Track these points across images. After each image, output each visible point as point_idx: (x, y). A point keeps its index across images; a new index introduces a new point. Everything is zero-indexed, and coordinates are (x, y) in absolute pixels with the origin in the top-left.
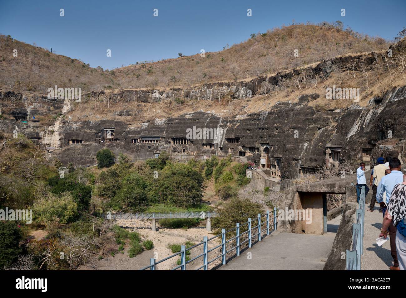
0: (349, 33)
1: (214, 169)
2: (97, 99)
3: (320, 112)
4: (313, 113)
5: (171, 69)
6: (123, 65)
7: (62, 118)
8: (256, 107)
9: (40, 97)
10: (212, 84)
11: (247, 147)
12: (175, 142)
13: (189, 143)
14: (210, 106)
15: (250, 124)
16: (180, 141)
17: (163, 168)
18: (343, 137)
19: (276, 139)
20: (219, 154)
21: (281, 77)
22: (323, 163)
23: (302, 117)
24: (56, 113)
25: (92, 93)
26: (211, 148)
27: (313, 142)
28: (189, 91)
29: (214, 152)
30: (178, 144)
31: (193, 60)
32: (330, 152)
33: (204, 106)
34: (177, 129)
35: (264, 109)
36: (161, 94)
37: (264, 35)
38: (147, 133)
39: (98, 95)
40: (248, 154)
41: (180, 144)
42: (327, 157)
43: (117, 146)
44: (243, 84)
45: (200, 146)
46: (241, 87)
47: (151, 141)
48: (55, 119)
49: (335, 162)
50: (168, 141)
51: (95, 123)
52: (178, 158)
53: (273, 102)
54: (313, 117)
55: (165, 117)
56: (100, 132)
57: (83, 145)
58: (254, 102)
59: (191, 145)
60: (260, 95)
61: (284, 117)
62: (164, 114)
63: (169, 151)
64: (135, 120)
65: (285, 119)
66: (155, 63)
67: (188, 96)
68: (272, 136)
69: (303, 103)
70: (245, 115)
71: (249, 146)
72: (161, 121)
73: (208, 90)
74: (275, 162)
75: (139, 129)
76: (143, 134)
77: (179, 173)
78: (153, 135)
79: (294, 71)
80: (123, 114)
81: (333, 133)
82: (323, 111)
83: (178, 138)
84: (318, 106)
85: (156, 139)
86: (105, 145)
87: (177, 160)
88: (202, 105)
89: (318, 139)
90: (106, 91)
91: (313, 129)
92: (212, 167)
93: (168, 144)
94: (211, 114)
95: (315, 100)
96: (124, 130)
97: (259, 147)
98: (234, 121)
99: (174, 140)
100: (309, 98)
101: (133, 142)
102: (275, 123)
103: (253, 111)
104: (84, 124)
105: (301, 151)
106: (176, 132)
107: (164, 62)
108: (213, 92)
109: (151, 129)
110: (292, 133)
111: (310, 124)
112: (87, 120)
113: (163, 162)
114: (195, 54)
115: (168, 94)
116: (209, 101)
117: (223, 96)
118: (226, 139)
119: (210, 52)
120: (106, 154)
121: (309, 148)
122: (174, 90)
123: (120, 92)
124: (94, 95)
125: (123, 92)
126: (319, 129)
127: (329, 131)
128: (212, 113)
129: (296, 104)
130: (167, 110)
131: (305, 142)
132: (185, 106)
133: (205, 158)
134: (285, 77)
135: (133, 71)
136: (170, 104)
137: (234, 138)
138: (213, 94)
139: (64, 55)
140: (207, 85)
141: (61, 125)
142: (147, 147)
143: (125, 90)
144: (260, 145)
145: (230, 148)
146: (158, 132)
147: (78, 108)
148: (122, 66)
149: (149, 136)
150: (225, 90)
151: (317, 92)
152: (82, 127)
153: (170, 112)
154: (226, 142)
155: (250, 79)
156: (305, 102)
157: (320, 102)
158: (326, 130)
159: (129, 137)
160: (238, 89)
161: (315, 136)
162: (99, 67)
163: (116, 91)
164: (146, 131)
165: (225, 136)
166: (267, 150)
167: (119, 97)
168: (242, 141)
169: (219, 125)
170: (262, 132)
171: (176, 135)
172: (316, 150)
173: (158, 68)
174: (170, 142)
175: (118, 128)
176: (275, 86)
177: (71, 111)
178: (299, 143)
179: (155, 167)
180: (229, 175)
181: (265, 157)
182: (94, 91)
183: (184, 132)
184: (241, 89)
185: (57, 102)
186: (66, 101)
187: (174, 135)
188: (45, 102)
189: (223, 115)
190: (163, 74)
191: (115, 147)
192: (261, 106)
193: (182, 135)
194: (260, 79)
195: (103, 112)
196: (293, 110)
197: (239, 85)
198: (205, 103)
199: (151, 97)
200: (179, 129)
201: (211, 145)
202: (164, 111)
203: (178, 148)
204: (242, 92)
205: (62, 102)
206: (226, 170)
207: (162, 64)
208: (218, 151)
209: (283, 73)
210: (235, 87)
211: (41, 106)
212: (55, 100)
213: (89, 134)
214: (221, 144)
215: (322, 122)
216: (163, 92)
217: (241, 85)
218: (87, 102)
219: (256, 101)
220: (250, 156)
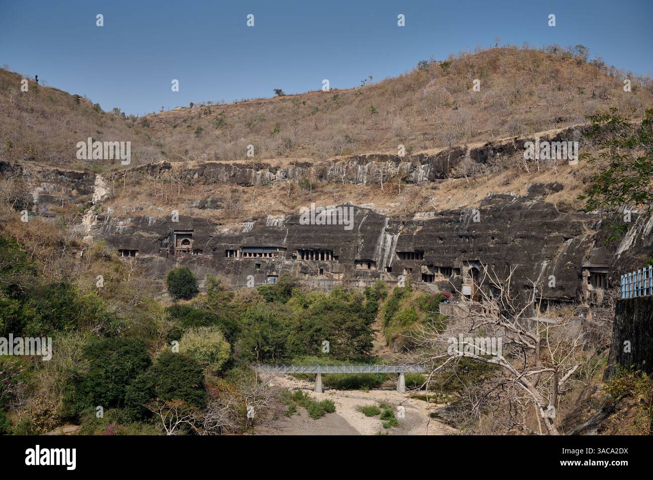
0: (598, 65)
1: (382, 305)
2: (157, 179)
3: (566, 212)
4: (554, 214)
5: (264, 120)
6: (163, 107)
7: (95, 210)
8: (452, 200)
9: (52, 172)
10: (366, 157)
11: (437, 267)
12: (305, 257)
13: (330, 259)
14: (365, 195)
15: (443, 229)
16: (314, 256)
17: (286, 302)
18: (611, 253)
19: (493, 254)
20: (386, 279)
21: (493, 150)
22: (578, 291)
23: (536, 220)
24: (82, 202)
25: (148, 167)
26: (369, 268)
27: (556, 260)
28: (325, 168)
29: (376, 275)
30: (310, 260)
31: (304, 103)
32: (589, 275)
33: (354, 194)
34: (308, 234)
35: (466, 205)
36: (274, 171)
37: (445, 65)
38: (252, 241)
39: (159, 171)
40: (440, 278)
41: (314, 260)
42: (584, 282)
43: (199, 261)
44: (424, 160)
45: (352, 264)
46: (420, 164)
47: (261, 255)
48: (83, 212)
49: (596, 289)
50: (292, 255)
51: (157, 221)
52: (311, 284)
53: (482, 193)
54: (555, 220)
55: (284, 213)
56: (167, 238)
57: (138, 259)
58: (445, 191)
59: (334, 262)
60: (454, 180)
61: (504, 218)
62: (281, 208)
63: (294, 272)
64: (228, 216)
65: (507, 223)
66: (228, 106)
67: (322, 177)
68: (484, 249)
69: (536, 197)
70: (432, 213)
71: (442, 265)
72: (277, 220)
73: (359, 168)
74: (491, 292)
75: (237, 233)
76: (246, 242)
77: (338, 307)
78: (264, 244)
79: (516, 141)
80: (206, 205)
81: (589, 247)
82: (571, 212)
83: (311, 250)
84: (563, 203)
85: (268, 251)
86: (178, 259)
87: (311, 288)
88: (351, 193)
89: (565, 255)
90: (172, 164)
91: (557, 240)
92: (377, 300)
93: (292, 259)
94: (368, 209)
95: (556, 193)
96: (211, 234)
97: (460, 267)
98: (412, 223)
99: (303, 253)
100: (547, 190)
101: (227, 256)
102: (488, 228)
103: (445, 206)
104: (136, 222)
105: (538, 275)
106: (307, 240)
107: (246, 104)
108: (369, 170)
109: (259, 234)
110: (520, 246)
111: (551, 232)
112: (142, 215)
113: (286, 292)
114: (306, 92)
115: (286, 172)
116: (362, 187)
117: (388, 179)
118: (397, 253)
119: (337, 88)
120: (185, 277)
121: (550, 269)
122: (297, 164)
123: (199, 166)
124: (152, 171)
125: (204, 166)
126: (566, 239)
127: (583, 243)
128: (370, 208)
129: (524, 199)
130: (285, 201)
131: (543, 259)
132: (320, 195)
133: (362, 284)
134: (501, 152)
136: (292, 189)
137: (412, 251)
138: (368, 174)
139: (58, 88)
140: (358, 159)
141: (94, 224)
142: (255, 265)
143: (207, 162)
144: (461, 264)
145: (406, 269)
146: (274, 238)
147: (123, 193)
148: (161, 110)
149: (256, 245)
150: (391, 169)
151: (560, 180)
152: (134, 227)
153: (292, 204)
154: (398, 259)
155: (437, 151)
156: (538, 196)
157: (565, 197)
158: (578, 241)
159: (221, 247)
160: (414, 167)
161: (559, 250)
162: (116, 109)
163: (191, 164)
164: (250, 236)
165: (396, 248)
166: (476, 273)
167: (196, 176)
168: (429, 257)
169: (384, 228)
170: (464, 242)
171: (307, 245)
172: (561, 272)
173: (234, 116)
174: (295, 257)
175: (200, 231)
176: (481, 165)
177: (111, 199)
178: (534, 261)
179: (272, 300)
180: (411, 312)
181: (471, 285)
182: (151, 164)
183: (321, 240)
184: (420, 167)
185: (83, 181)
186: (99, 180)
187: (303, 245)
188: (61, 180)
189: (390, 212)
190: (249, 129)
191: (196, 265)
192: (460, 198)
193: (317, 245)
194: (454, 153)
195: (170, 202)
196: (519, 208)
197: (416, 160)
198: (356, 190)
199: (255, 177)
200: (312, 235)
201: (370, 263)
202: (281, 202)
203: (312, 268)
204: (422, 172)
205: (92, 182)
206: (405, 305)
207: (243, 109)
208: (383, 273)
209: (496, 145)
210: (409, 164)
211: (54, 188)
212: (80, 178)
213: (147, 240)
214: (388, 261)
215: (571, 228)
216: (277, 168)
217: (420, 161)
218: (138, 183)
219: (449, 189)
220: (443, 282)
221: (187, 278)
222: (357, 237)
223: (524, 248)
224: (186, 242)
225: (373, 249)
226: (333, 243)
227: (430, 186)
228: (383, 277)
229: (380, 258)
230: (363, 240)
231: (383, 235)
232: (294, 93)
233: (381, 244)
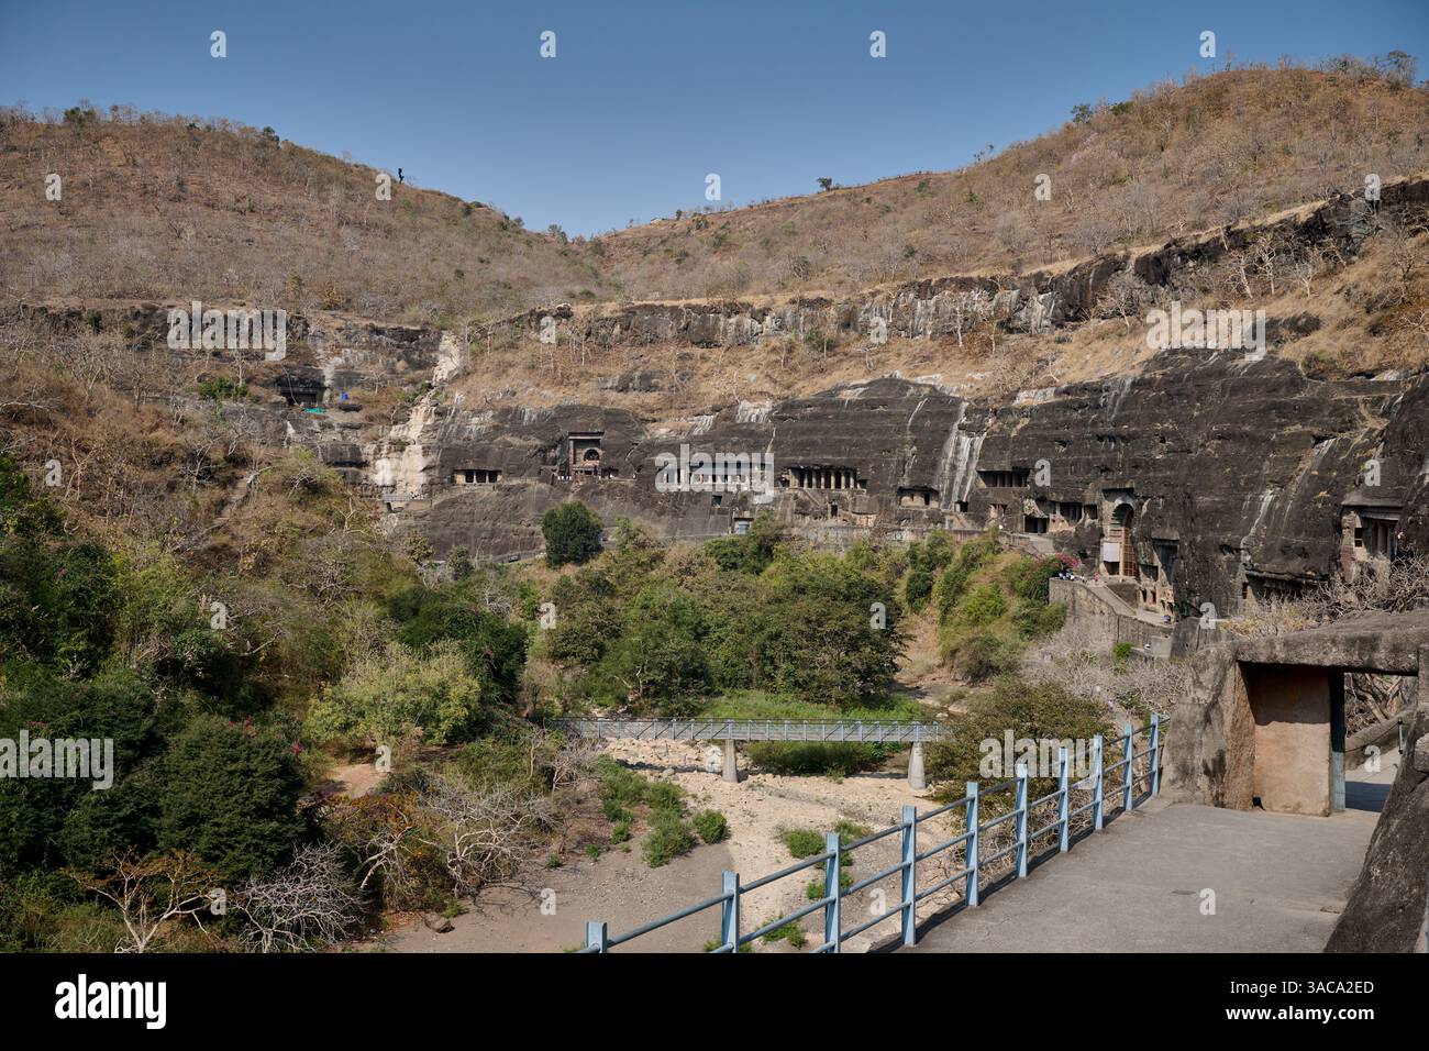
1: (939, 577)
2: (546, 337)
3: (1322, 379)
4: (1295, 384)
5: (794, 233)
6: (631, 221)
7: (434, 397)
8: (1090, 363)
9: (363, 329)
10: (933, 283)
11: (1054, 503)
12: (806, 481)
13: (852, 486)
14: (925, 358)
15: (1067, 423)
16: (823, 480)
17: (762, 571)
18: (1408, 471)
19: (1161, 475)
20: (956, 526)
21: (1180, 255)
22: (1333, 564)
23: (1255, 399)
24: (414, 382)
25: (531, 315)
26: (927, 503)
27: (1294, 489)
28: (854, 307)
29: (936, 518)
30: (814, 487)
31: (868, 200)
32: (1359, 525)
33: (904, 358)
34: (811, 437)
35: (1116, 370)
36: (760, 316)
37: (1121, 109)
39: (549, 322)
40: (1059, 525)
41: (823, 487)
42: (1345, 541)
43: (611, 491)
44: (1044, 284)
45: (891, 496)
46: (1036, 292)
48: (412, 402)
49: (1376, 560)
50: (780, 479)
51: (538, 416)
52: (812, 536)
54: (1297, 397)
55: (771, 396)
56: (555, 447)
57: (499, 487)
58: (1082, 345)
59: (859, 493)
60: (1103, 322)
61: (1187, 397)
62: (767, 387)
63: (785, 511)
64: (669, 404)
65: (1193, 407)
66: (737, 213)
67: (849, 325)
68: (1143, 464)
70: (1050, 391)
71: (1061, 499)
72: (757, 411)
73: (919, 305)
74: (1156, 557)
75: (682, 438)
77: (817, 588)
79: (1230, 234)
80: (631, 385)
81: (1370, 456)
82: (1334, 378)
83: (817, 467)
84: (1316, 359)
86: (572, 488)
87: (812, 544)
88: (899, 355)
89: (1315, 476)
90: (574, 309)
91: (1297, 442)
92: (931, 569)
93: (781, 487)
94: (930, 386)
95: (1303, 339)
96: (634, 439)
97: (1096, 502)
98: (1009, 411)
99: (803, 473)
100: (1284, 332)
102: (1155, 418)
103: (1076, 376)
104: (502, 418)
105: (1251, 520)
106: (808, 448)
107: (769, 208)
108: (937, 310)
109: (723, 438)
110: (1217, 456)
111: (1285, 425)
112: (513, 405)
113: (763, 550)
114: (875, 180)
115: (781, 317)
116: (923, 342)
117: (972, 324)
118: (979, 472)
119: (930, 170)
120: (574, 520)
121: (1280, 508)
122: (803, 302)
123: (623, 311)
124: (537, 323)
125: (632, 312)
126: (1319, 440)
127: (1356, 448)
128: (933, 383)
129: (1235, 353)
130: (777, 374)
131: (1265, 486)
132: (841, 361)
133: (907, 536)
134: (1196, 259)
135: (663, 242)
136: (790, 351)
137: (1007, 469)
138: (935, 316)
140: (917, 288)
141: (429, 422)
142: (711, 499)
143: (638, 303)
144: (1099, 495)
145: (995, 505)
146: (748, 447)
147: (483, 366)
148: (628, 225)
150: (978, 302)
151: (1314, 310)
152: (496, 428)
153: (787, 379)
154: (982, 484)
155: (1069, 265)
157: (1322, 345)
158: (1346, 443)
159: (651, 464)
160: (1024, 300)
161: (1301, 466)
162: (553, 227)
163: (609, 309)
164: (706, 442)
165: (978, 464)
166: (1124, 514)
167: (617, 329)
170: (1107, 450)
171: (809, 458)
172: (1304, 516)
173: (748, 229)
174: (786, 483)
175: (615, 433)
176: (1156, 289)
177: (463, 375)
178: (1244, 489)
179: (734, 566)
180: (991, 597)
181: (1119, 540)
182: (537, 310)
183: (834, 447)
184: (1035, 298)
185: (417, 344)
186: (447, 342)
187: (801, 458)
188: (379, 345)
189: (971, 391)
190: (765, 251)
191: (605, 498)
192: (1107, 358)
193: (828, 458)
194: (1102, 266)
195: (566, 380)
196: (1221, 373)
197: (1028, 285)
198: (910, 349)
199: (725, 330)
200: (818, 438)
201: (928, 494)
202: (767, 376)
203: (816, 503)
204: (1040, 309)
205: (434, 345)
206: (980, 582)
207: (763, 217)
208: (951, 514)
209: (1187, 244)
210: (1015, 293)
211: (365, 358)
212: (412, 340)
213: (520, 450)
214: (962, 491)
215: (1330, 415)
216: (764, 312)
217: (1037, 286)
218: (513, 346)
219: (1088, 341)
220: (1063, 535)
221: (577, 523)
222: (903, 443)
223: (1225, 461)
224: (591, 455)
225: (934, 465)
226: (858, 454)
227: (1053, 337)
228: (951, 521)
229: (947, 483)
230: (915, 448)
231: (953, 437)
232: (853, 184)
233: (950, 454)
